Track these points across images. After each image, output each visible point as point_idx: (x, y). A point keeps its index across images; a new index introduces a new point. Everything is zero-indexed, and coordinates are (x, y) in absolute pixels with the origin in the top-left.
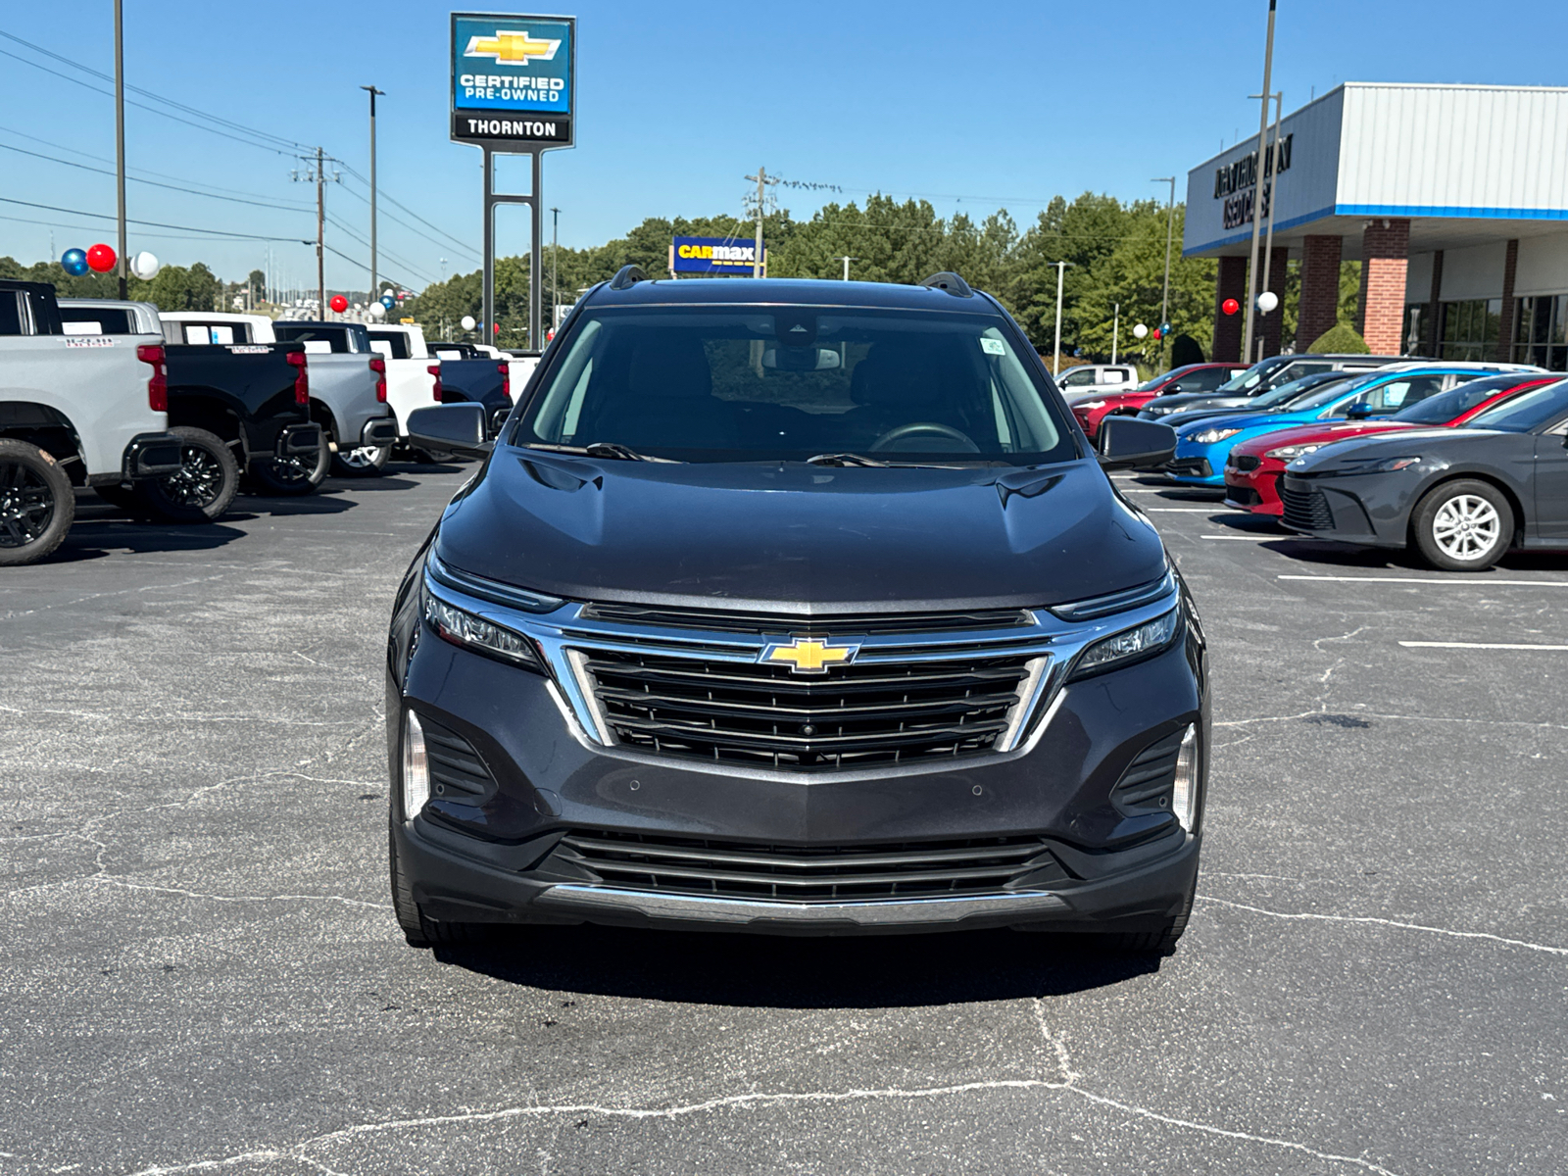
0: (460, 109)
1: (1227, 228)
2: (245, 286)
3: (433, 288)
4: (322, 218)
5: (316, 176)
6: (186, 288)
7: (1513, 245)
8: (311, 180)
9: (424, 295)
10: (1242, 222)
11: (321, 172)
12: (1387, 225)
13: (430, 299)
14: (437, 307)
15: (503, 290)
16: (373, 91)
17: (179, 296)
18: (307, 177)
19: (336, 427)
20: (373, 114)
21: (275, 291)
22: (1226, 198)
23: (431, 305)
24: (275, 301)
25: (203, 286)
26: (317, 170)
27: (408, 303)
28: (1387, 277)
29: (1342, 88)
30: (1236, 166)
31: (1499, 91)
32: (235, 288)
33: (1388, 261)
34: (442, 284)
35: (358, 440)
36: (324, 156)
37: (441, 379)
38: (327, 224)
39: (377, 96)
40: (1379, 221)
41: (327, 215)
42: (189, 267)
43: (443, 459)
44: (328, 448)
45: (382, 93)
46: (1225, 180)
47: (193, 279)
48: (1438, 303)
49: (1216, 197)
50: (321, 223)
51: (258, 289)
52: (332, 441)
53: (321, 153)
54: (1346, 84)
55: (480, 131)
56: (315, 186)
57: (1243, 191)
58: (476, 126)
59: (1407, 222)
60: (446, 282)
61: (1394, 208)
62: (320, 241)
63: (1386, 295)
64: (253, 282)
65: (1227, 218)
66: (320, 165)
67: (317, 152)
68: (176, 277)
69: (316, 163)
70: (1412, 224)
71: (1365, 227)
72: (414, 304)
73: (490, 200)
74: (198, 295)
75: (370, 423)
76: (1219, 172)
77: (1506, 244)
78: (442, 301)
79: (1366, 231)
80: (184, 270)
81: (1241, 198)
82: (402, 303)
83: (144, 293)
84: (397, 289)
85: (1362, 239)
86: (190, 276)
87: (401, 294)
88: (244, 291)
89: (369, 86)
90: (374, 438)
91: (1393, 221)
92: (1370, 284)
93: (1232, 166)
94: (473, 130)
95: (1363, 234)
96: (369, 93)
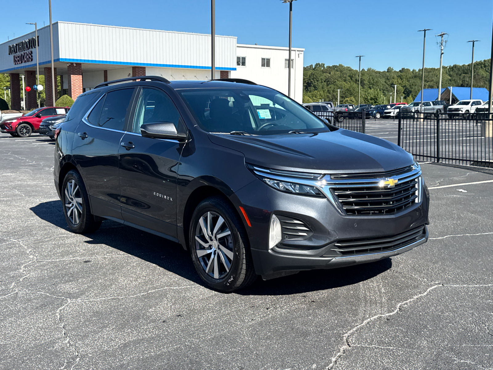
1: (15, 64)
7: (106, 72)
10: (22, 62)
22: (14, 55)
28: (77, 81)
29: (57, 23)
30: (17, 45)
31: (103, 26)
33: (76, 76)
40: (72, 64)
46: (13, 49)
49: (9, 54)
54: (58, 22)
57: (20, 53)
59: (80, 64)
61: (77, 60)
63: (77, 86)
65: (15, 61)
70: (82, 65)
76: (10, 46)
77: (104, 71)
79: (68, 66)
81: (20, 55)
91: (76, 64)
93: (15, 45)
95: (67, 68)
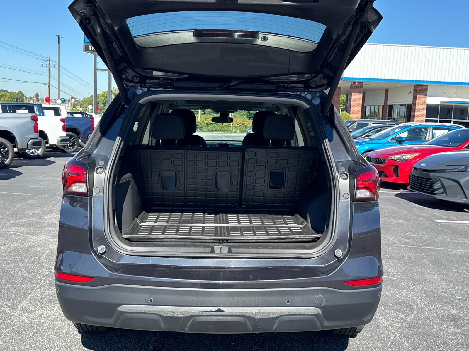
0: (86, 43)
2: (34, 97)
3: (85, 98)
4: (49, 77)
5: (48, 65)
6: (16, 97)
7: (387, 91)
8: (46, 66)
9: (83, 100)
11: (49, 64)
12: (357, 83)
13: (85, 101)
14: (87, 104)
15: (105, 99)
16: (59, 36)
17: (14, 100)
18: (45, 65)
19: (17, 142)
20: (59, 43)
21: (42, 99)
23: (85, 103)
24: (42, 101)
25: (21, 97)
26: (48, 64)
27: (79, 102)
28: (357, 98)
32: (31, 98)
33: (357, 94)
34: (88, 97)
35: (26, 147)
36: (50, 60)
37: (65, 123)
38: (51, 79)
39: (60, 38)
40: (354, 82)
41: (51, 76)
42: (17, 92)
43: (69, 151)
44: (13, 150)
45: (62, 37)
47: (18, 95)
48: (364, 106)
50: (49, 79)
51: (37, 98)
52: (15, 147)
53: (49, 59)
55: (92, 49)
56: (48, 68)
58: (91, 48)
59: (362, 82)
60: (89, 97)
61: (359, 78)
62: (49, 84)
63: (356, 103)
64: (36, 96)
66: (49, 62)
67: (48, 59)
68: (13, 94)
69: (48, 61)
70: (364, 83)
71: (351, 84)
72: (80, 103)
73: (95, 70)
74: (19, 99)
75: (31, 141)
77: (385, 90)
78: (88, 102)
79: (350, 85)
80: (15, 93)
82: (77, 102)
83: (4, 99)
84: (75, 99)
85: (349, 88)
86: (17, 94)
87: (76, 100)
88: (33, 99)
89: (58, 35)
90: (32, 146)
92: (352, 100)
94: (90, 49)
95: (349, 86)
96: (58, 37)
